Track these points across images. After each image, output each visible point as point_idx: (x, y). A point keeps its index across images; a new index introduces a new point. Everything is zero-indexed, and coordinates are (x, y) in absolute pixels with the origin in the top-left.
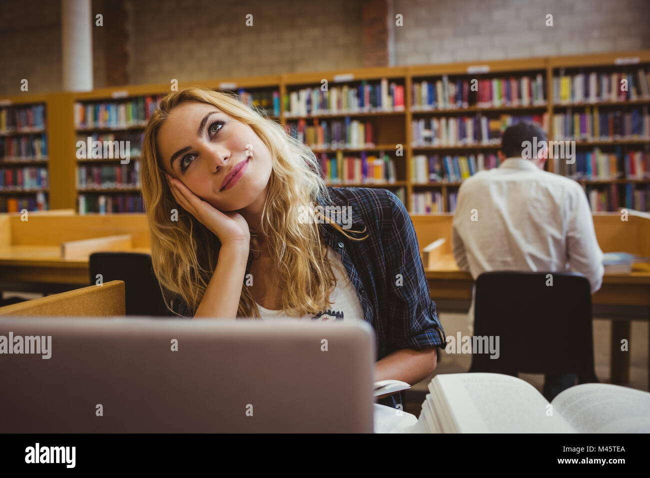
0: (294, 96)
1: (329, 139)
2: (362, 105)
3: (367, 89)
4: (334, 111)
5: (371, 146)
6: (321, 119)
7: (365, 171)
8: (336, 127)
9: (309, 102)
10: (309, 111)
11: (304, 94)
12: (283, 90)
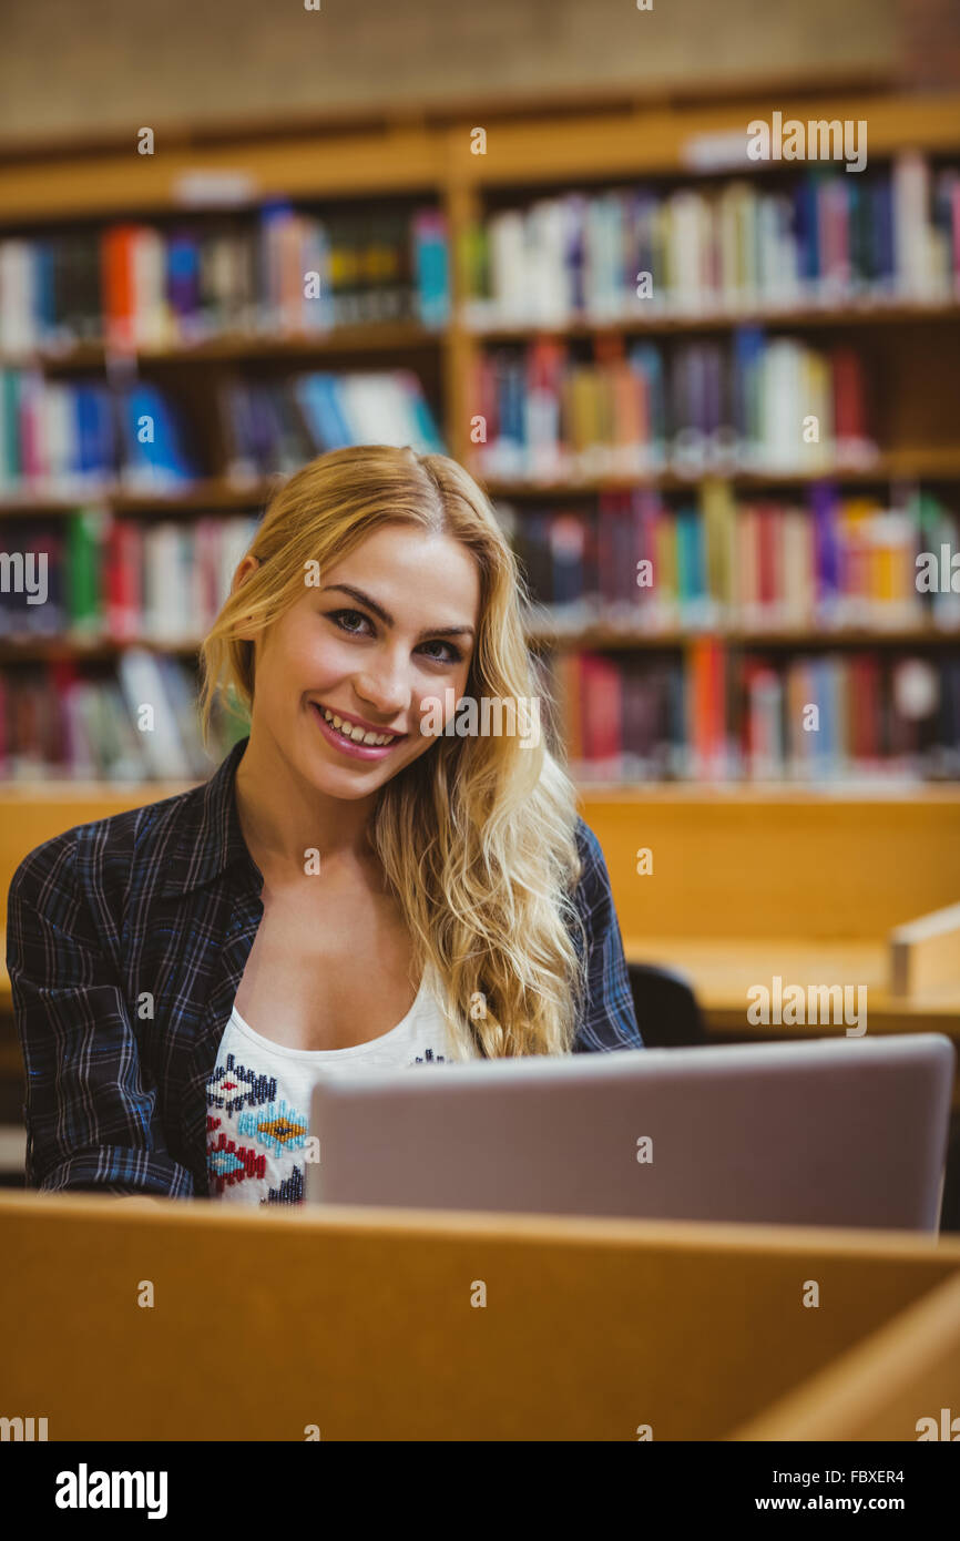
0: (508, 235)
1: (667, 423)
2: (811, 269)
3: (834, 202)
4: (689, 299)
5: (857, 457)
6: (634, 338)
7: (830, 570)
8: (696, 370)
9: (577, 259)
10: (578, 299)
11: (555, 223)
12: (462, 207)
